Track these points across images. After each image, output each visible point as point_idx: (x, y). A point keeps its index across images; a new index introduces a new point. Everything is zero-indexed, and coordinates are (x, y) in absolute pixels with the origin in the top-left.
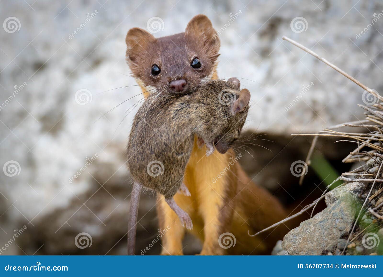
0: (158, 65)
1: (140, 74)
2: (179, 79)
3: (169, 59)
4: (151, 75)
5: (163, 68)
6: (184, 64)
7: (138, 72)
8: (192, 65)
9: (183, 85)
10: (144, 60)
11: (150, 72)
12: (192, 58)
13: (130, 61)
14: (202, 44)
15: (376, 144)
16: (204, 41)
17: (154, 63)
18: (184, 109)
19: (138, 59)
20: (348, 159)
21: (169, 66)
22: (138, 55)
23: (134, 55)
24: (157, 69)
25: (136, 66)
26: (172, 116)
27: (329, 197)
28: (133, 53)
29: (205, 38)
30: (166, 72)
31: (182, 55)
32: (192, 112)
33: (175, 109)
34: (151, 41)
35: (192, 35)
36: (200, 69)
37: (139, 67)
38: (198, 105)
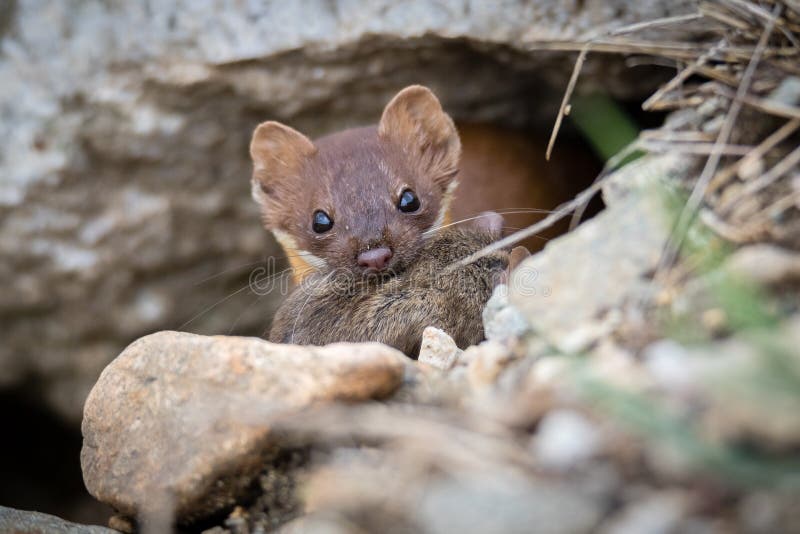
0: (328, 213)
1: (287, 222)
2: (375, 245)
3: (349, 198)
4: (311, 232)
5: (338, 219)
6: (384, 206)
7: (282, 218)
8: (399, 206)
9: (387, 259)
10: (293, 193)
11: (310, 225)
12: (399, 193)
13: (264, 195)
14: (415, 152)
15: (719, 68)
16: (421, 144)
17: (319, 207)
18: (395, 304)
19: (279, 192)
20: (656, 101)
21: (351, 213)
22: (278, 183)
23: (270, 182)
24: (325, 221)
25: (279, 207)
26: (371, 324)
27: (614, 186)
28: (269, 178)
29: (422, 139)
30: (347, 228)
31: (377, 186)
32: (414, 305)
33: (375, 308)
34: (306, 153)
35: (395, 134)
36: (418, 212)
37: (284, 208)
38: (424, 291)
